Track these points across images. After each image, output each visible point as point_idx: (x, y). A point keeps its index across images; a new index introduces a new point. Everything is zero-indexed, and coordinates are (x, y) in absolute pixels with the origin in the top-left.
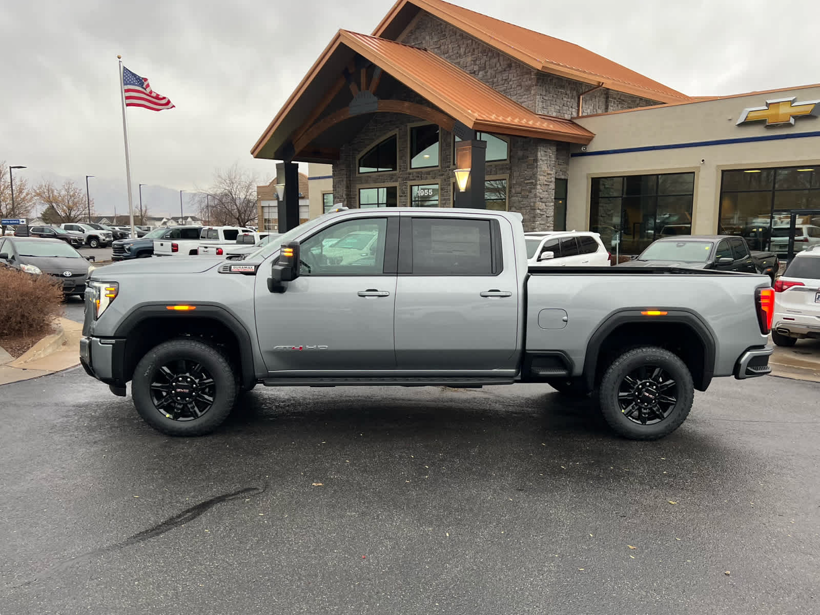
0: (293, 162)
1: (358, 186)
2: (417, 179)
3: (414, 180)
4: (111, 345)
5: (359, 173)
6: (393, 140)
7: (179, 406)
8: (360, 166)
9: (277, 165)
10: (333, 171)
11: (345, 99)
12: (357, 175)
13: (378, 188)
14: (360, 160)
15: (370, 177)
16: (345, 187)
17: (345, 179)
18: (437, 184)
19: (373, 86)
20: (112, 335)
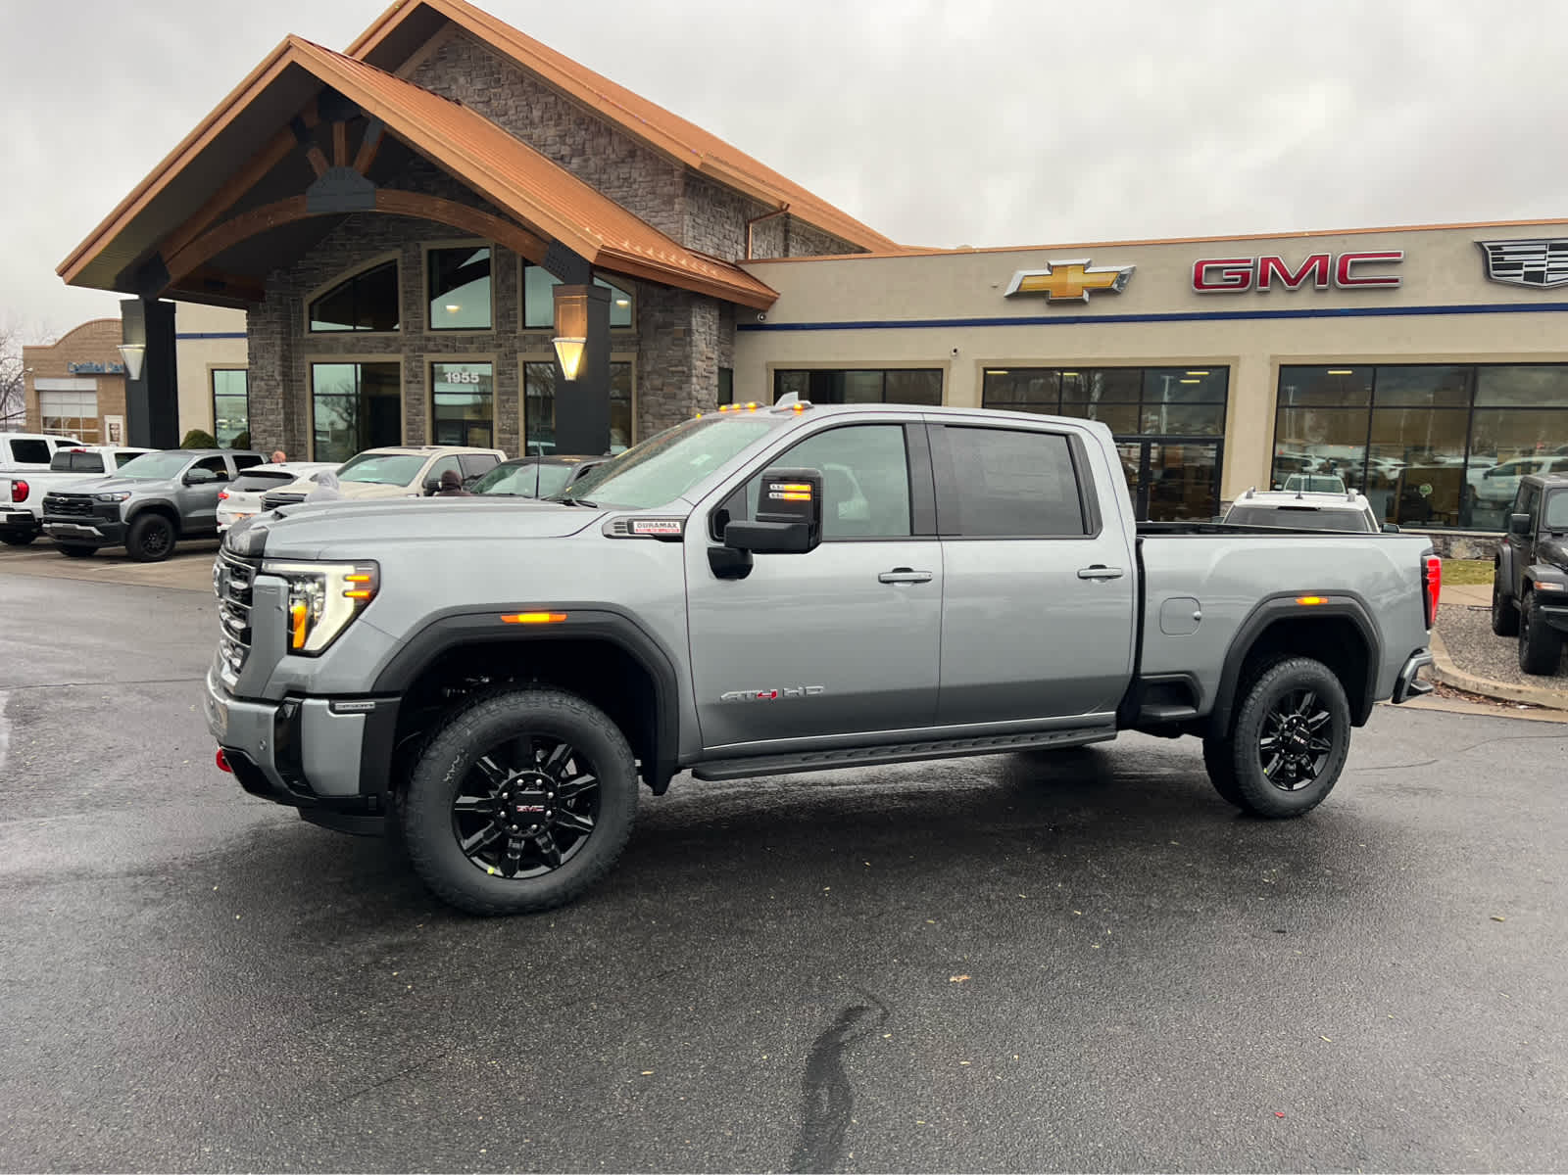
0: (161, 300)
1: (310, 358)
2: (445, 350)
3: (439, 351)
4: (364, 715)
5: (311, 331)
6: (390, 270)
7: (517, 846)
8: (311, 319)
9: (123, 302)
10: (248, 324)
11: (295, 178)
12: (306, 335)
13: (356, 364)
14: (311, 305)
15: (337, 339)
16: (277, 357)
17: (278, 342)
18: (490, 363)
19: (363, 161)
20: (368, 689)
